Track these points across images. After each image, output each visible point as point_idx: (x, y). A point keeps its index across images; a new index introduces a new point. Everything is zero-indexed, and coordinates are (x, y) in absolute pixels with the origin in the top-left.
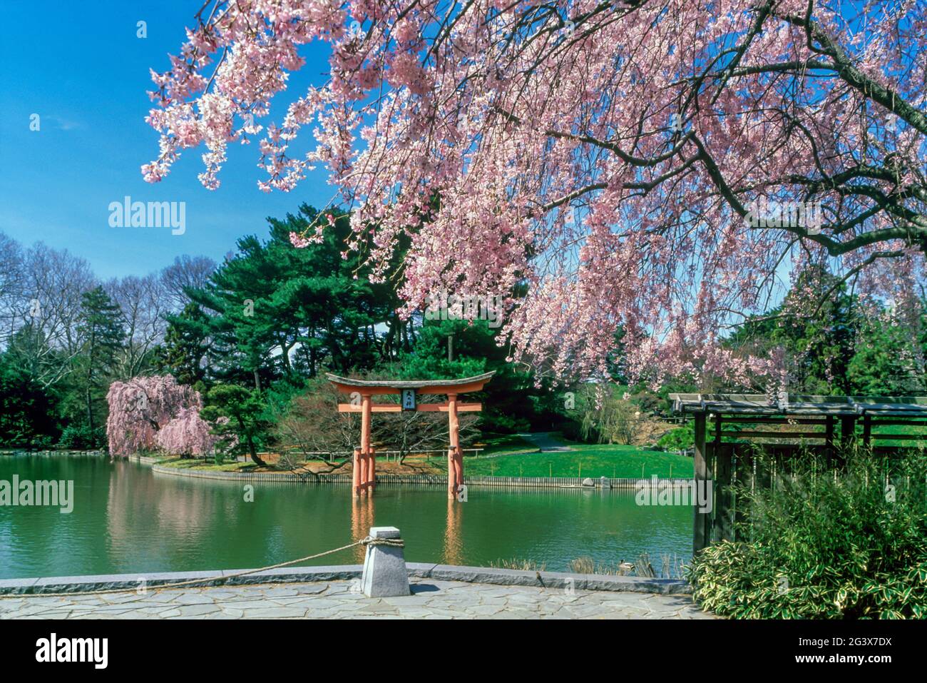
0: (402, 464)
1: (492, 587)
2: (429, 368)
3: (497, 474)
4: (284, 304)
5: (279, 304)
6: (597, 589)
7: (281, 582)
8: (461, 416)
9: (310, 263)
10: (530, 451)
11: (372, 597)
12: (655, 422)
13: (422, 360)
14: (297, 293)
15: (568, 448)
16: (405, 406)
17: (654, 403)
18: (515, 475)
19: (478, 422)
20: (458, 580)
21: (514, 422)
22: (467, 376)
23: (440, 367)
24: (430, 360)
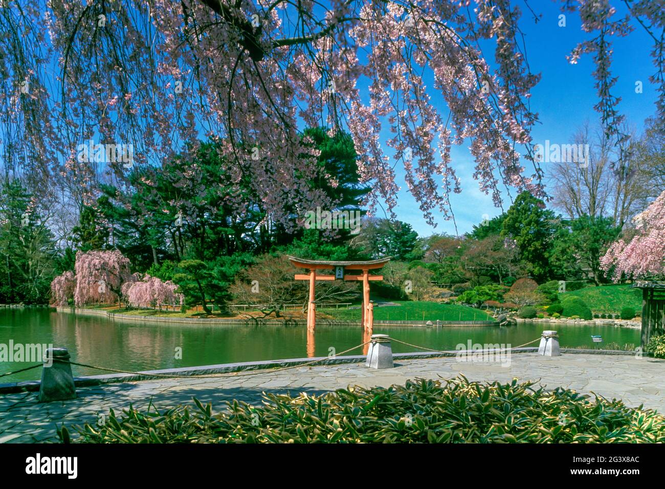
12: (432, 287)
15: (392, 303)
16: (337, 277)
17: (427, 274)
24: (314, 245)
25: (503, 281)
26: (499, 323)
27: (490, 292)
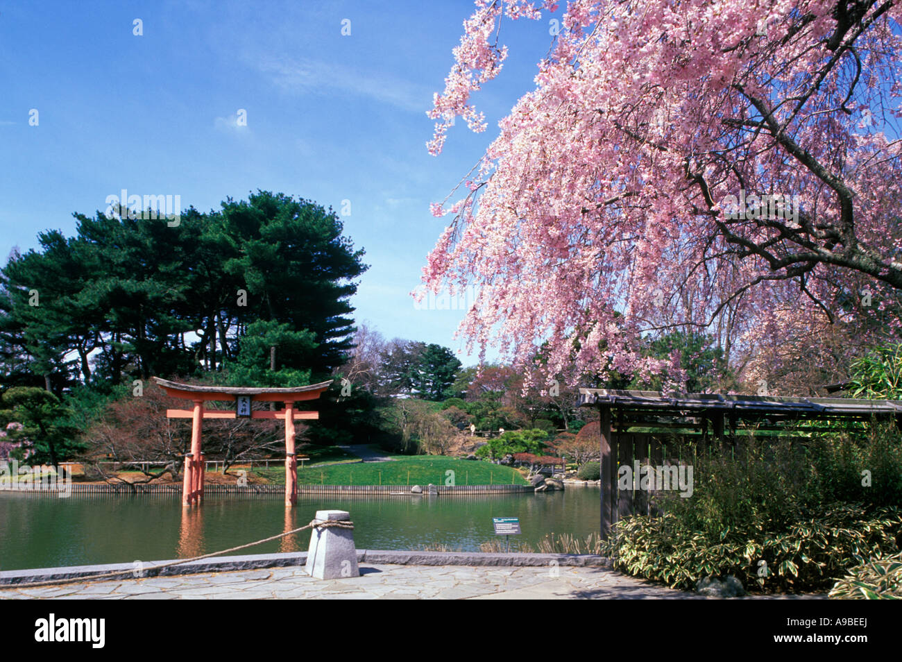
0: (225, 473)
1: (427, 567)
2: (253, 377)
3: (327, 483)
4: (91, 305)
5: (85, 304)
6: (522, 565)
7: (219, 571)
8: (296, 423)
9: (123, 264)
10: (353, 461)
11: (325, 579)
12: (466, 435)
13: (246, 369)
14: (109, 294)
15: (389, 459)
16: (240, 413)
17: (463, 417)
18: (345, 484)
19: (308, 431)
20: (392, 563)
21: (336, 433)
22: (292, 385)
23: (264, 377)
24: (255, 369)
25: (569, 425)
26: (533, 488)
27: (528, 441)
